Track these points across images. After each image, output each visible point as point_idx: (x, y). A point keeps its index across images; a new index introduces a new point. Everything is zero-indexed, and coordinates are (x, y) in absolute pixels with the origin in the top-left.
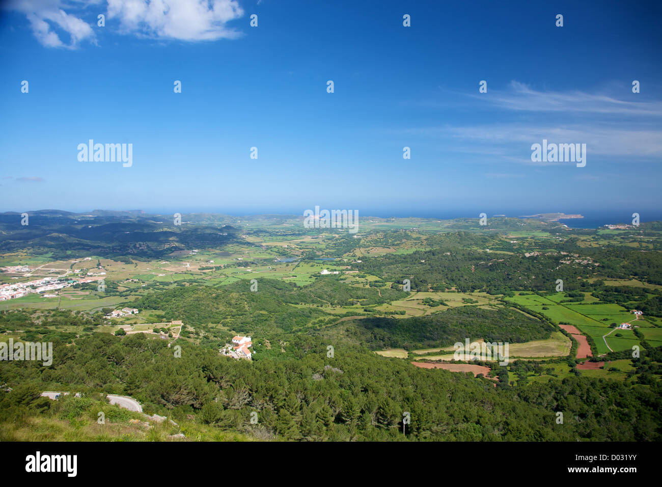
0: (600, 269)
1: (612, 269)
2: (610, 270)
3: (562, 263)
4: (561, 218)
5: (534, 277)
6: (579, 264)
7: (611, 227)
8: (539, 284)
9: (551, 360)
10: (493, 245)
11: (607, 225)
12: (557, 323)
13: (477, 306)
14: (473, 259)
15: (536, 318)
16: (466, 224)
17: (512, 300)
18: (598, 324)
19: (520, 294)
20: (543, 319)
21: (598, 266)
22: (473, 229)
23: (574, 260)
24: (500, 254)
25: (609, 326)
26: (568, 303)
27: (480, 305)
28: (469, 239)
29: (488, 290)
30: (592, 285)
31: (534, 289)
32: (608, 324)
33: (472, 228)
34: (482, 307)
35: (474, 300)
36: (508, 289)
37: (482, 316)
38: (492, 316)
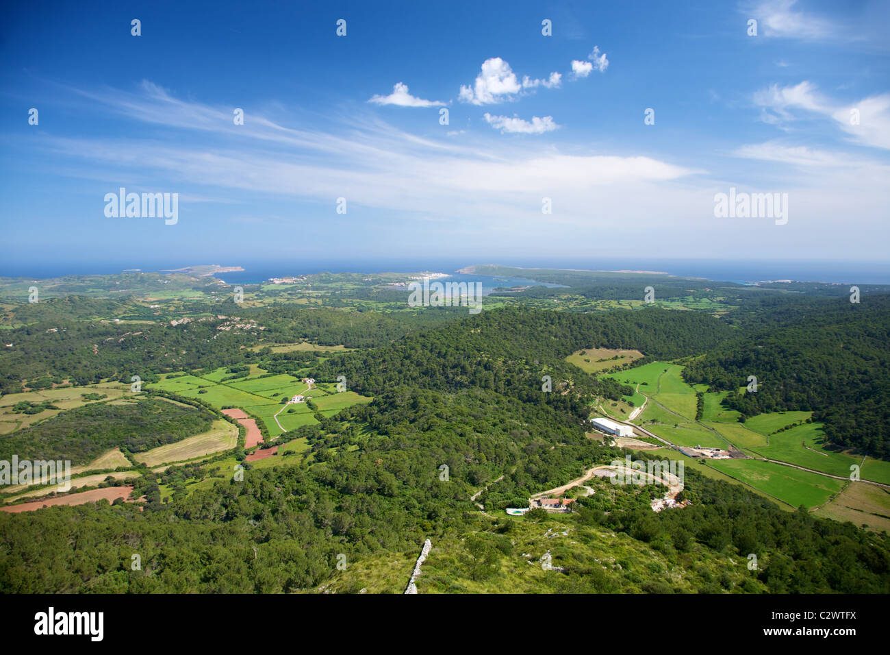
0: (266, 333)
1: (280, 332)
2: (278, 334)
3: (221, 330)
4: (216, 271)
5: (184, 352)
6: (242, 329)
7: (277, 281)
8: (192, 361)
9: (215, 457)
10: (125, 313)
11: (272, 279)
12: (219, 408)
13: (105, 402)
14: (95, 335)
15: (192, 406)
16: (82, 284)
17: (156, 387)
18: (268, 401)
19: (168, 378)
20: (201, 406)
21: (264, 330)
22: (93, 292)
23: (235, 325)
24: (137, 324)
25: (280, 402)
26: (230, 381)
27: (111, 401)
28: (87, 307)
29: (120, 377)
30: (257, 355)
31: (187, 368)
32: (279, 398)
33: (91, 290)
34: (114, 403)
35: (101, 394)
36: (150, 373)
37: (115, 415)
38: (130, 413)
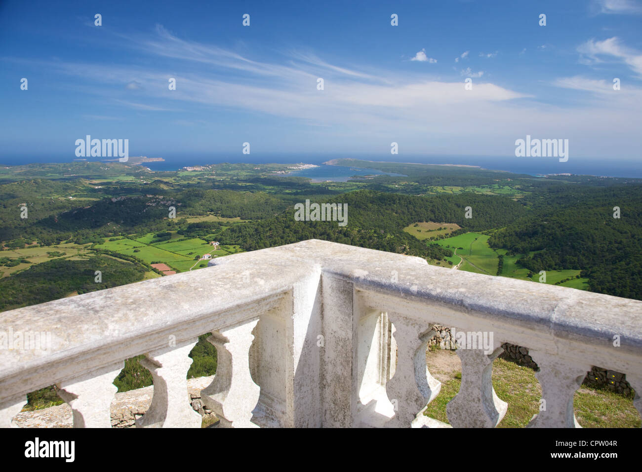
0: (183, 208)
1: (193, 207)
2: (191, 209)
3: (149, 206)
4: (144, 161)
5: (122, 222)
6: (165, 205)
7: (190, 169)
8: (128, 228)
10: (76, 192)
11: (185, 168)
12: (149, 263)
13: (65, 258)
14: (55, 209)
15: (129, 262)
16: (43, 170)
17: (102, 247)
18: (185, 258)
19: (110, 240)
20: (136, 262)
21: (181, 206)
22: (51, 176)
23: (159, 202)
24: (85, 201)
25: (194, 259)
26: (157, 243)
27: (69, 257)
28: (47, 187)
29: (75, 240)
30: (177, 224)
31: (124, 233)
32: (193, 257)
34: (72, 259)
35: (61, 252)
36: (97, 237)
37: (73, 268)
38: (84, 266)
